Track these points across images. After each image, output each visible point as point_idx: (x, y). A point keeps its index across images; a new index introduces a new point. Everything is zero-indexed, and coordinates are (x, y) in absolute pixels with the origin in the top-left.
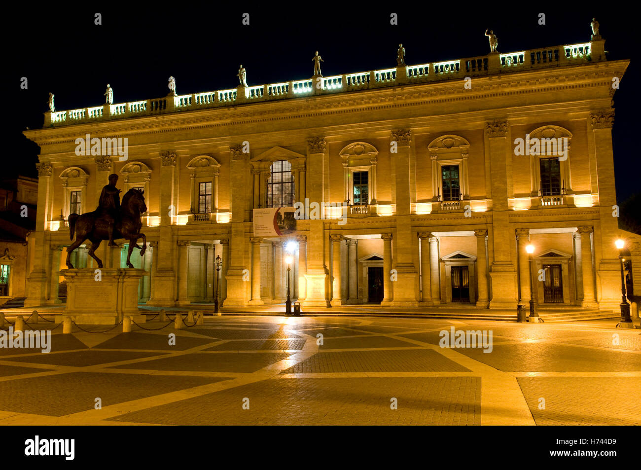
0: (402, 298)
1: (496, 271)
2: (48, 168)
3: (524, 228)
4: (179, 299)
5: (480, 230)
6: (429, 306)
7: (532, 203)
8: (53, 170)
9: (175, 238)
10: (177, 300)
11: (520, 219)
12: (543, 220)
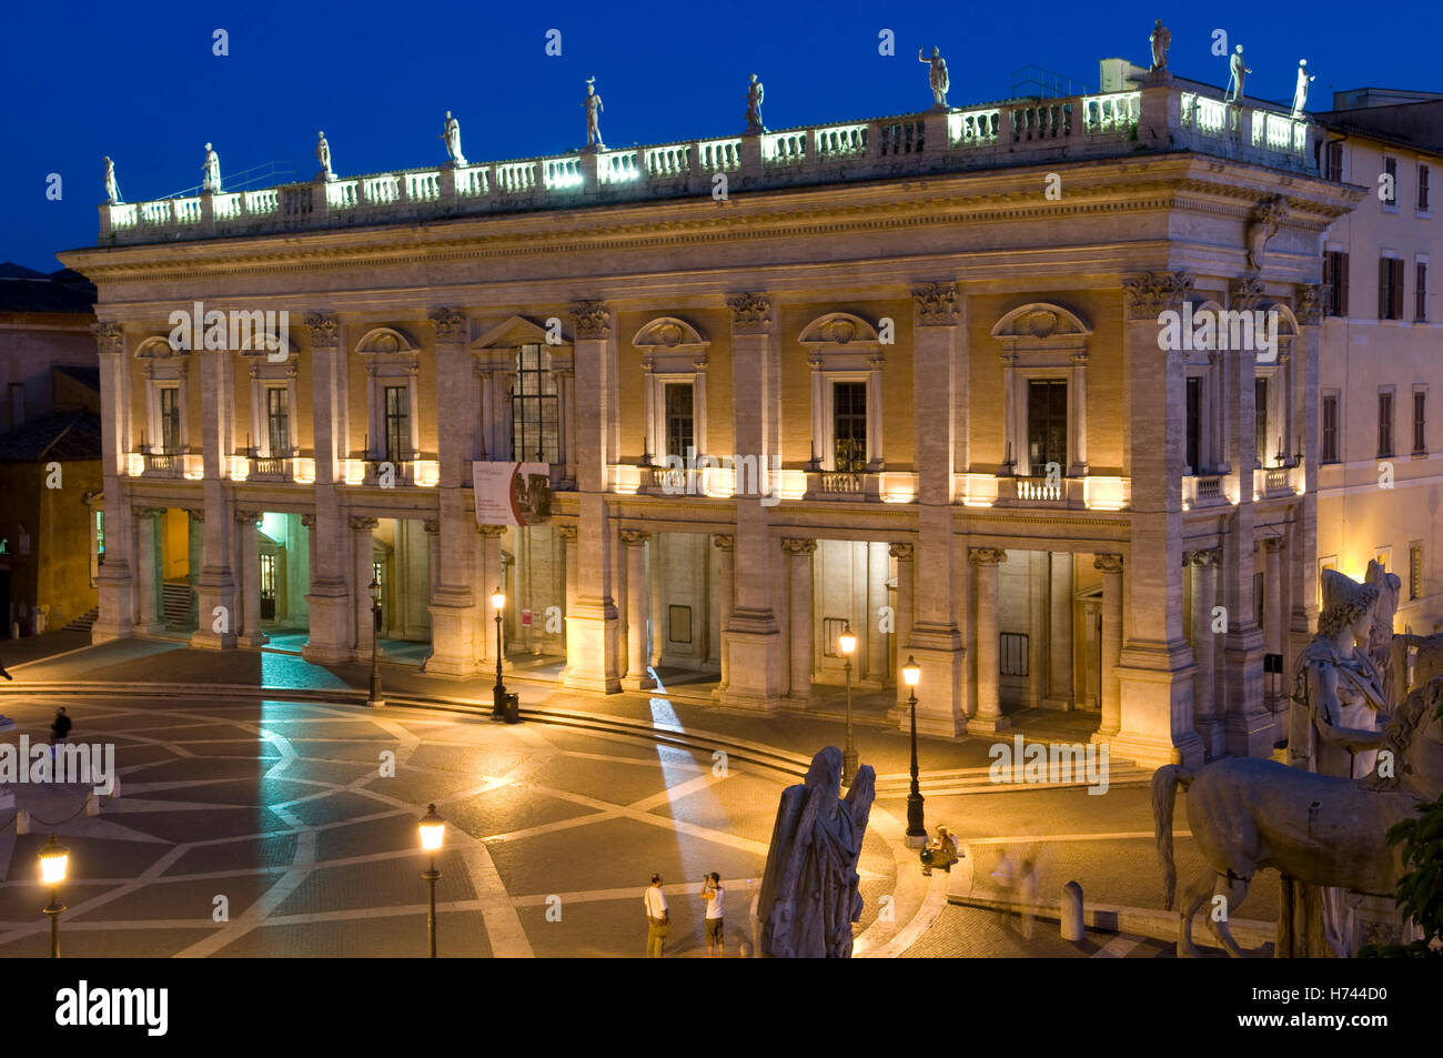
0: (743, 689)
1: (919, 644)
2: (113, 336)
3: (986, 546)
4: (360, 644)
5: (899, 544)
6: (797, 709)
7: (1000, 489)
8: (124, 339)
9: (346, 511)
10: (356, 647)
11: (980, 526)
12: (1024, 532)
